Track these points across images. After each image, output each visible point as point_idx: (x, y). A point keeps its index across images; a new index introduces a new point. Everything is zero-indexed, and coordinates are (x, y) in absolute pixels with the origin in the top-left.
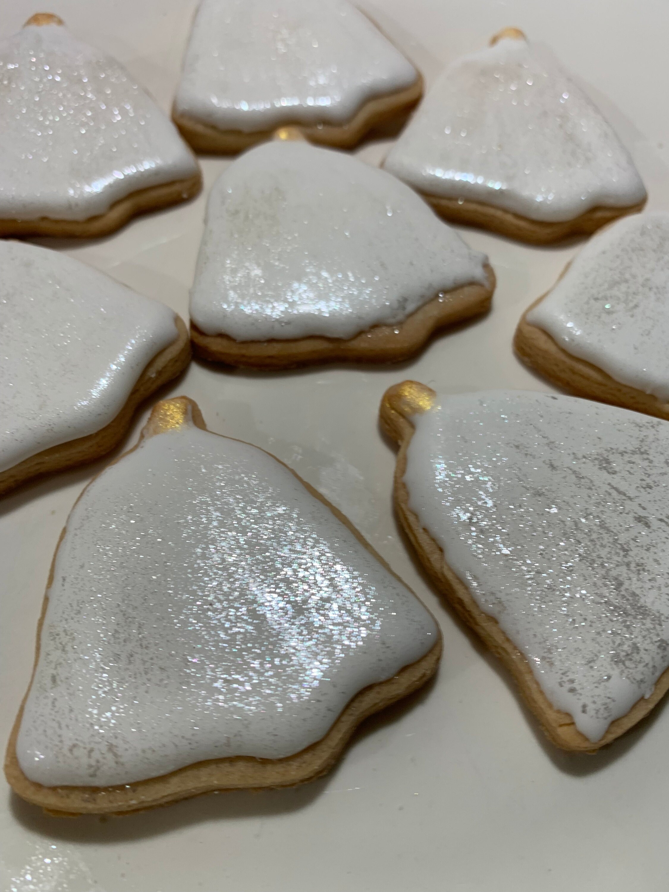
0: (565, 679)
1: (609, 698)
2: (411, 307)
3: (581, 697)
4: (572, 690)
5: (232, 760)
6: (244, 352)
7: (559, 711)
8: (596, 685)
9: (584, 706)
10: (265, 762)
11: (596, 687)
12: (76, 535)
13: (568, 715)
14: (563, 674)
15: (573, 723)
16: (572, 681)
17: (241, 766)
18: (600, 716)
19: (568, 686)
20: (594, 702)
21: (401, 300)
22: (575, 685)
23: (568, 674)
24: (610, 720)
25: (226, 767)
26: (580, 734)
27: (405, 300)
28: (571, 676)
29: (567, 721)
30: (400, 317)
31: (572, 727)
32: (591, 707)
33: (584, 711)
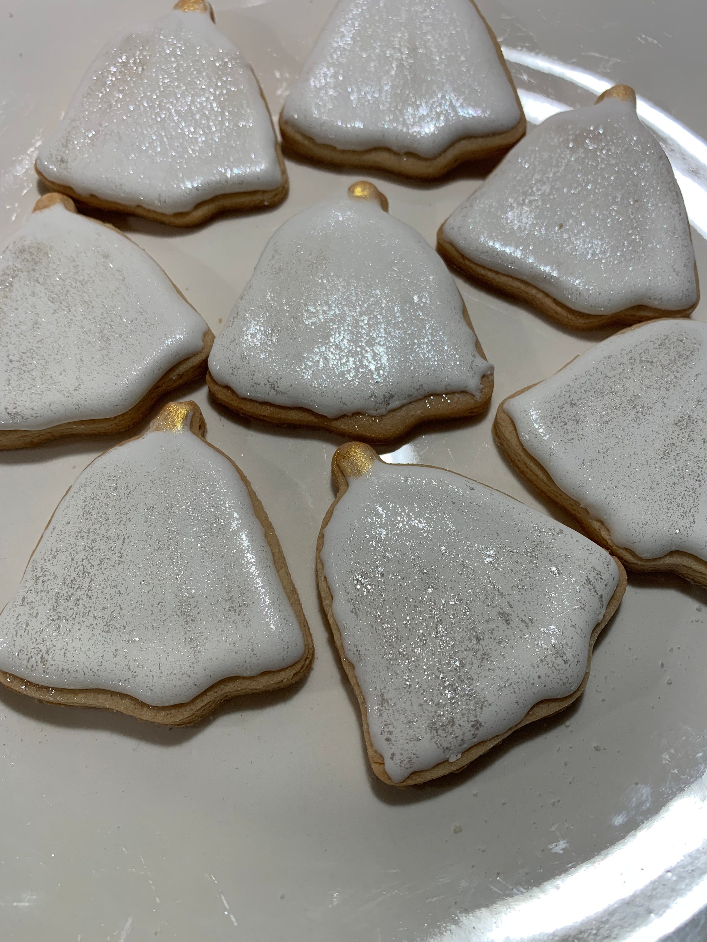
0: (386, 729)
1: (414, 754)
2: (395, 404)
3: (392, 747)
4: (388, 740)
5: (123, 696)
6: (242, 406)
7: (376, 752)
8: (407, 741)
9: (393, 755)
10: (143, 705)
11: (407, 743)
12: (73, 497)
13: (382, 757)
14: (385, 725)
15: (384, 764)
16: (390, 733)
17: (127, 701)
18: (403, 765)
19: (386, 735)
20: (401, 754)
21: (387, 395)
22: (392, 737)
23: (390, 726)
24: (411, 770)
25: (117, 699)
26: (385, 773)
27: (391, 396)
28: (391, 728)
29: (380, 761)
30: (382, 411)
31: (382, 766)
32: (397, 757)
33: (392, 758)
